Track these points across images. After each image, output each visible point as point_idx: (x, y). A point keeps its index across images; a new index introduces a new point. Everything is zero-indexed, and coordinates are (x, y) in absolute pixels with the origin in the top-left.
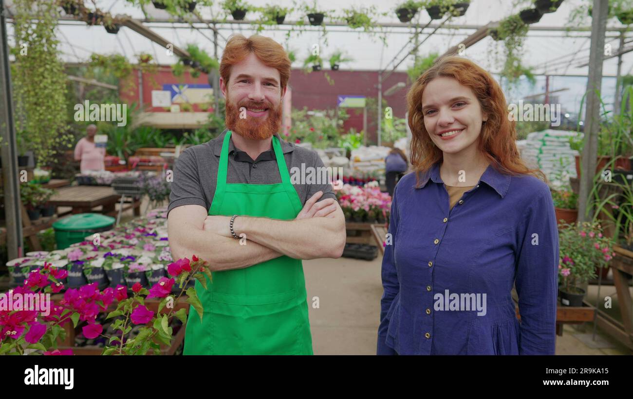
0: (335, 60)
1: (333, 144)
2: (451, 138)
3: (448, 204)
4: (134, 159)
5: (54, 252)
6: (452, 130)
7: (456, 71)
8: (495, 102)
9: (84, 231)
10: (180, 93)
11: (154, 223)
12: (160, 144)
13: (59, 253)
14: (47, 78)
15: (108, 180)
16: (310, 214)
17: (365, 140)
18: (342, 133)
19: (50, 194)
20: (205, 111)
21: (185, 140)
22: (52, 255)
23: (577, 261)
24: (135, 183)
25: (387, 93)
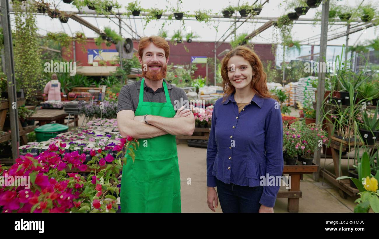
0: (190, 37)
1: (188, 84)
2: (239, 82)
3: (238, 111)
4: (72, 94)
5: (42, 142)
6: (240, 79)
7: (243, 54)
8: (258, 67)
9: (52, 133)
10: (98, 55)
11: (92, 128)
12: (87, 85)
13: (44, 143)
14: (31, 49)
15: (59, 106)
16: (179, 116)
17: (207, 82)
18: (193, 79)
19: (33, 113)
20: (113, 65)
21: (101, 82)
22: (41, 144)
23: (309, 142)
24: (77, 107)
25: (219, 55)
